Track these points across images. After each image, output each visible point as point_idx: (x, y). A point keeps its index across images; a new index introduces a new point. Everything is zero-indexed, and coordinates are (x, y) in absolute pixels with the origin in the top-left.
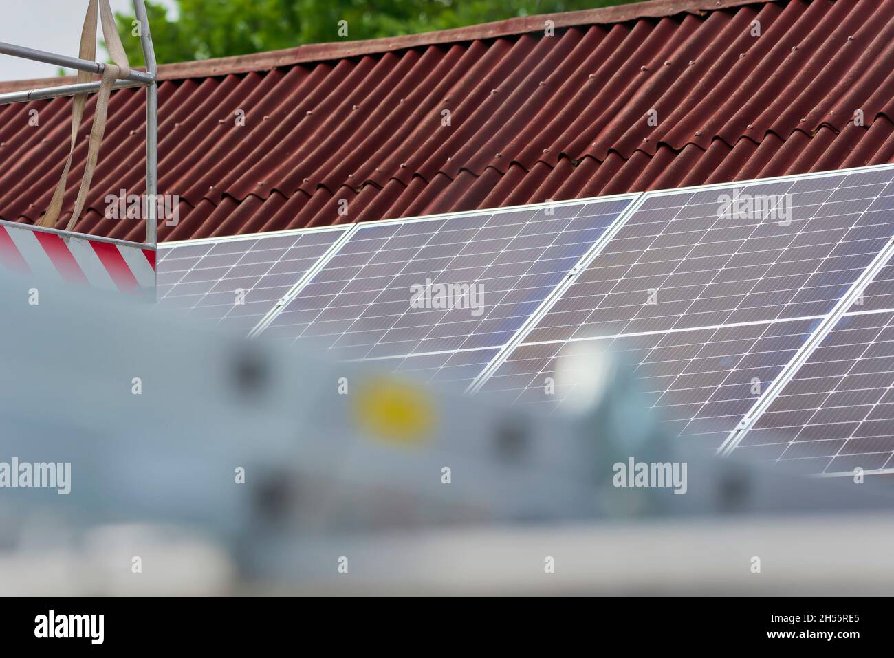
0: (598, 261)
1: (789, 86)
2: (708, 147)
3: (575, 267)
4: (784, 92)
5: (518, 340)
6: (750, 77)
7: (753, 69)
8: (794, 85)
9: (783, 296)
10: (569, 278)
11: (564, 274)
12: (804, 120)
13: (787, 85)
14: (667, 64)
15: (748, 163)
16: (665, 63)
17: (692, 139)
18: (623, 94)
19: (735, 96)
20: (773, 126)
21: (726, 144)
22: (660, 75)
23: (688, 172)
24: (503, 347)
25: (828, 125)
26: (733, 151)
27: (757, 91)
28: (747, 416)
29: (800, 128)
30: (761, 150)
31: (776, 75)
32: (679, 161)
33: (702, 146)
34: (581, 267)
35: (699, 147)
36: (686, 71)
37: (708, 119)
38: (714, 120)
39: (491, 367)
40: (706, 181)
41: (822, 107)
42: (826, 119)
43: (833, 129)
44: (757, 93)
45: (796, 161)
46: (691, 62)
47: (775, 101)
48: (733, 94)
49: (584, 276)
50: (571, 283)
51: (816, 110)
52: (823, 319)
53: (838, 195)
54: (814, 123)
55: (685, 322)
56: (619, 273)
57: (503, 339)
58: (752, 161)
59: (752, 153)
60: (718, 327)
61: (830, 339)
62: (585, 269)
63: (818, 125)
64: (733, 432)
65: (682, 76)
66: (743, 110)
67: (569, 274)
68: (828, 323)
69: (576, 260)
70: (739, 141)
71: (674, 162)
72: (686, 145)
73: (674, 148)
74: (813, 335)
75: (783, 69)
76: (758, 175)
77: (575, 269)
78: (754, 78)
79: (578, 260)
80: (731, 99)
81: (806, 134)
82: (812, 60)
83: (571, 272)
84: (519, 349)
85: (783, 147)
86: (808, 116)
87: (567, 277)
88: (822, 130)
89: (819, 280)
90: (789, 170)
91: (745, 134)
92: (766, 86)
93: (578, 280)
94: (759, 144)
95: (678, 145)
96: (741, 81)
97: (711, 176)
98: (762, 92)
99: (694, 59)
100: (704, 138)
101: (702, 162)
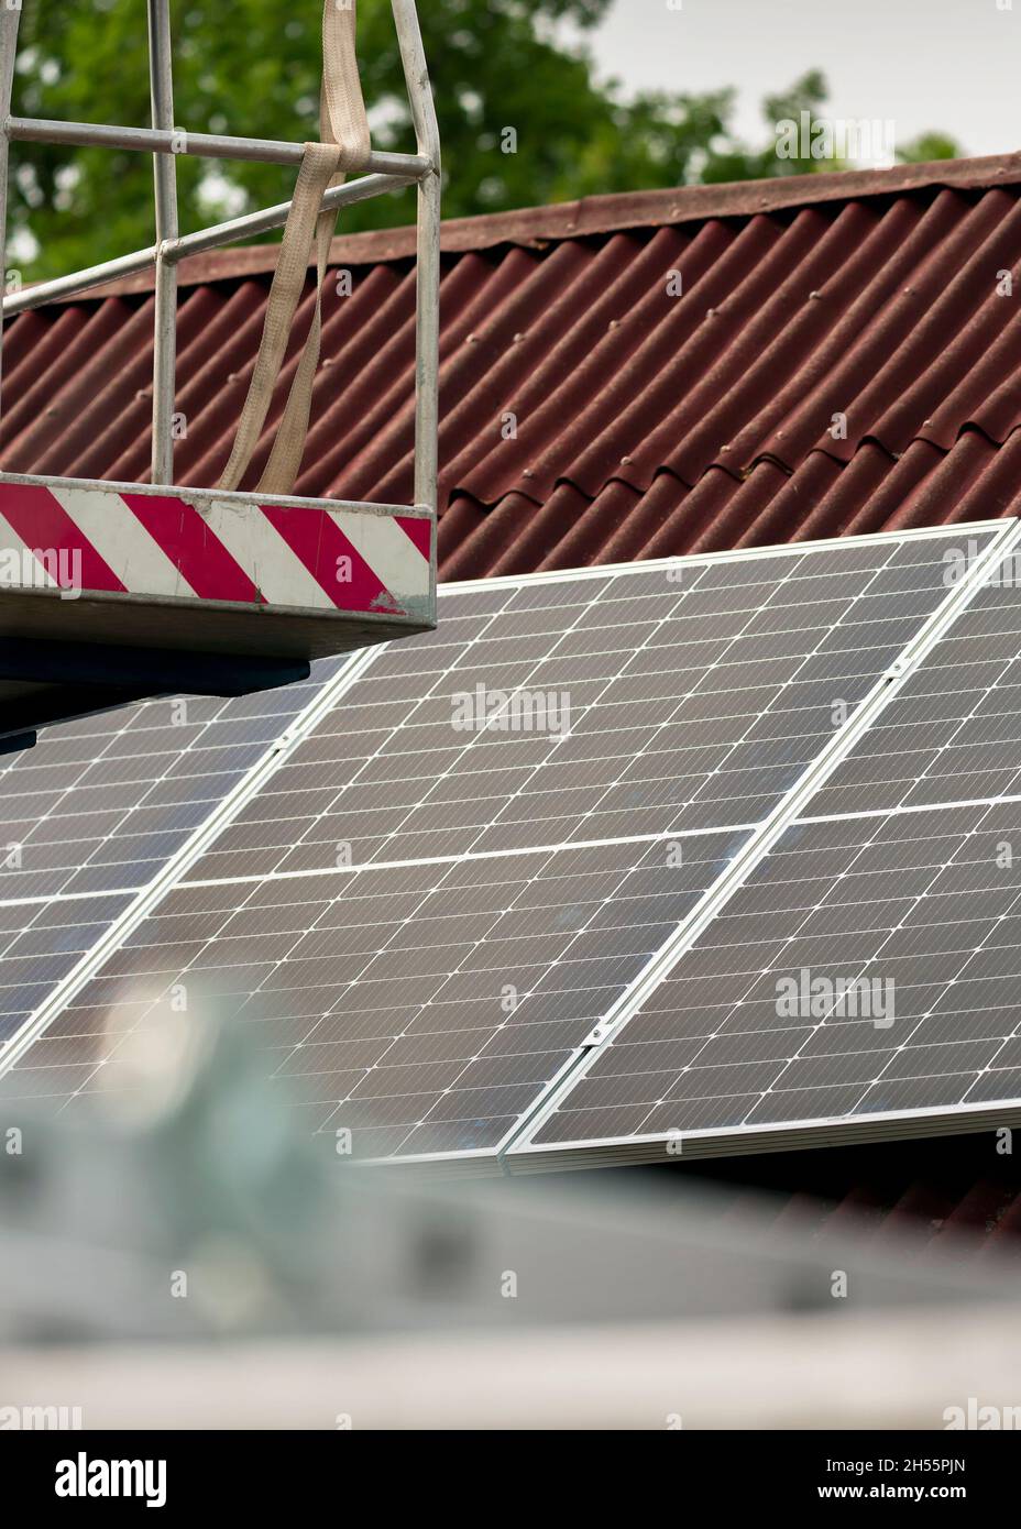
0: (329, 722)
1: (701, 384)
2: (546, 499)
3: (285, 734)
4: (692, 394)
5: (172, 876)
6: (627, 367)
7: (635, 350)
8: (711, 382)
9: (680, 788)
10: (274, 755)
11: (264, 748)
12: (728, 448)
13: (698, 381)
14: (473, 340)
15: (621, 531)
16: (470, 338)
17: (516, 483)
18: (387, 397)
19: (601, 402)
20: (669, 459)
21: (581, 493)
22: (459, 360)
23: (507, 547)
24: (143, 891)
25: (771, 458)
26: (593, 508)
27: (640, 392)
28: (604, 1019)
29: (720, 464)
30: (646, 505)
31: (677, 363)
32: (490, 527)
33: (534, 497)
34: (298, 732)
35: (530, 501)
36: (509, 354)
37: (547, 445)
38: (558, 448)
39: (119, 929)
40: (542, 565)
41: (761, 424)
42: (769, 446)
43: (782, 465)
44: (642, 397)
45: (712, 526)
46: (517, 337)
47: (675, 412)
48: (596, 399)
49: (304, 752)
50: (277, 764)
51: (751, 429)
52: (754, 831)
53: (788, 593)
54: (745, 455)
55: (494, 840)
56: (370, 744)
57: (144, 875)
58: (629, 526)
59: (629, 509)
60: (555, 848)
61: (764, 870)
62: (305, 738)
63: (753, 459)
64: (578, 1052)
65: (500, 363)
66: (615, 429)
67: (274, 747)
68: (762, 838)
69: (288, 720)
70: (605, 487)
71: (481, 529)
72: (504, 496)
73: (481, 500)
74: (734, 861)
75: (689, 353)
76: (640, 554)
77: (286, 738)
78: (635, 368)
79: (291, 719)
80: (592, 407)
81: (732, 476)
82: (743, 334)
83: (278, 743)
84: (174, 894)
85: (688, 499)
86: (735, 440)
87: (269, 753)
88: (762, 467)
89: (747, 757)
90: (698, 544)
91: (616, 474)
92: (659, 384)
93: (292, 759)
94: (642, 494)
95: (490, 496)
96: (612, 372)
97: (552, 556)
98: (651, 394)
99: (522, 330)
100: (539, 482)
101: (534, 528)
